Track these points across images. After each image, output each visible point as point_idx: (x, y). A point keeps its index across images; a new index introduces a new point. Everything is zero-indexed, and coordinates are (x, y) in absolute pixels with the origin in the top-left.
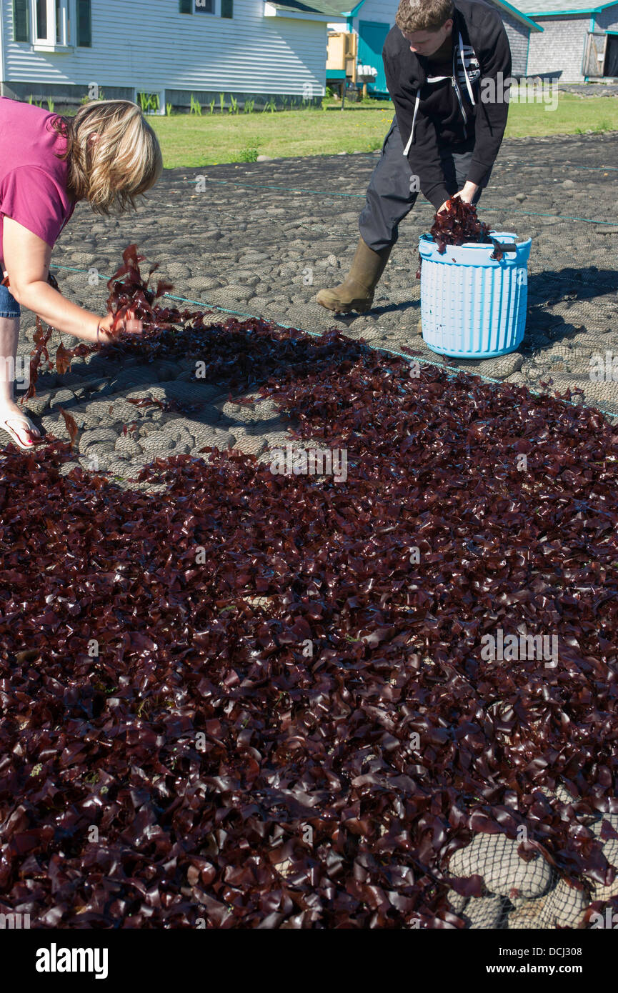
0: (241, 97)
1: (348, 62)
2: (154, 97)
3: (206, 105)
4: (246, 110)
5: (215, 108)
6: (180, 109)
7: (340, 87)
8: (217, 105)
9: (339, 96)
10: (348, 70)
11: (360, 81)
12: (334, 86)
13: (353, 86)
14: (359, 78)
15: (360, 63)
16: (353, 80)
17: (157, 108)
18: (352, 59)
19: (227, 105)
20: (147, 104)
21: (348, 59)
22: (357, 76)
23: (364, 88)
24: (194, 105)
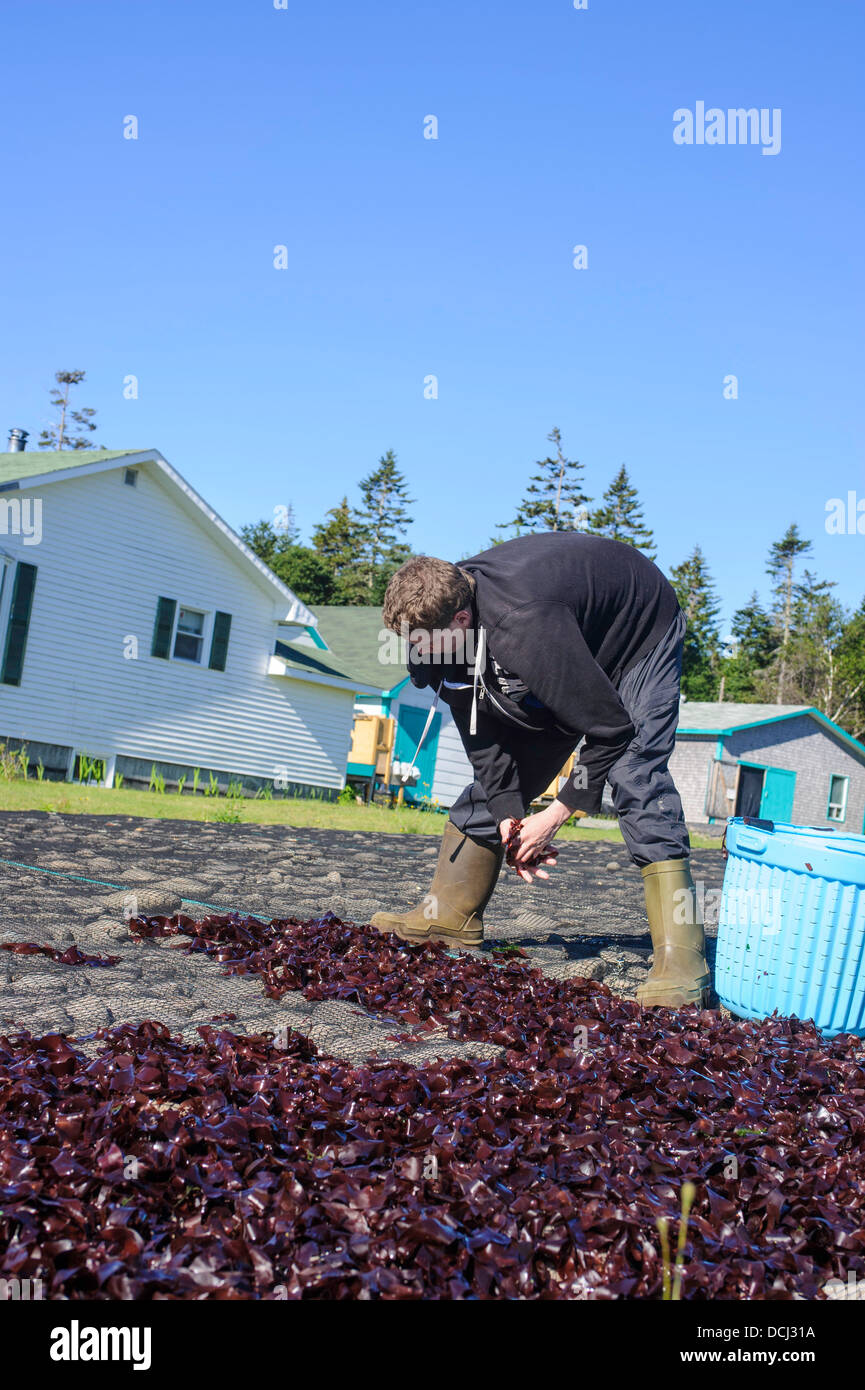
0: (224, 777)
1: (381, 756)
2: (99, 764)
3: (173, 782)
4: (229, 795)
5: (185, 788)
6: (134, 784)
7: (366, 787)
8: (189, 784)
9: (365, 799)
10: (379, 765)
11: (395, 783)
12: (357, 785)
13: (385, 788)
14: (394, 778)
15: (396, 759)
16: (386, 780)
17: (102, 778)
18: (387, 751)
19: (202, 786)
20: (88, 771)
21: (380, 750)
22: (391, 776)
23: (401, 793)
24: (155, 778)
